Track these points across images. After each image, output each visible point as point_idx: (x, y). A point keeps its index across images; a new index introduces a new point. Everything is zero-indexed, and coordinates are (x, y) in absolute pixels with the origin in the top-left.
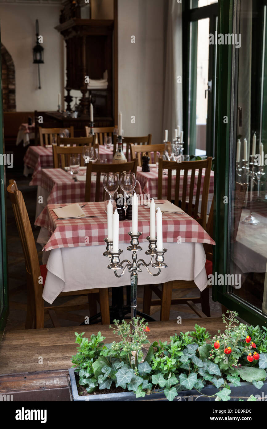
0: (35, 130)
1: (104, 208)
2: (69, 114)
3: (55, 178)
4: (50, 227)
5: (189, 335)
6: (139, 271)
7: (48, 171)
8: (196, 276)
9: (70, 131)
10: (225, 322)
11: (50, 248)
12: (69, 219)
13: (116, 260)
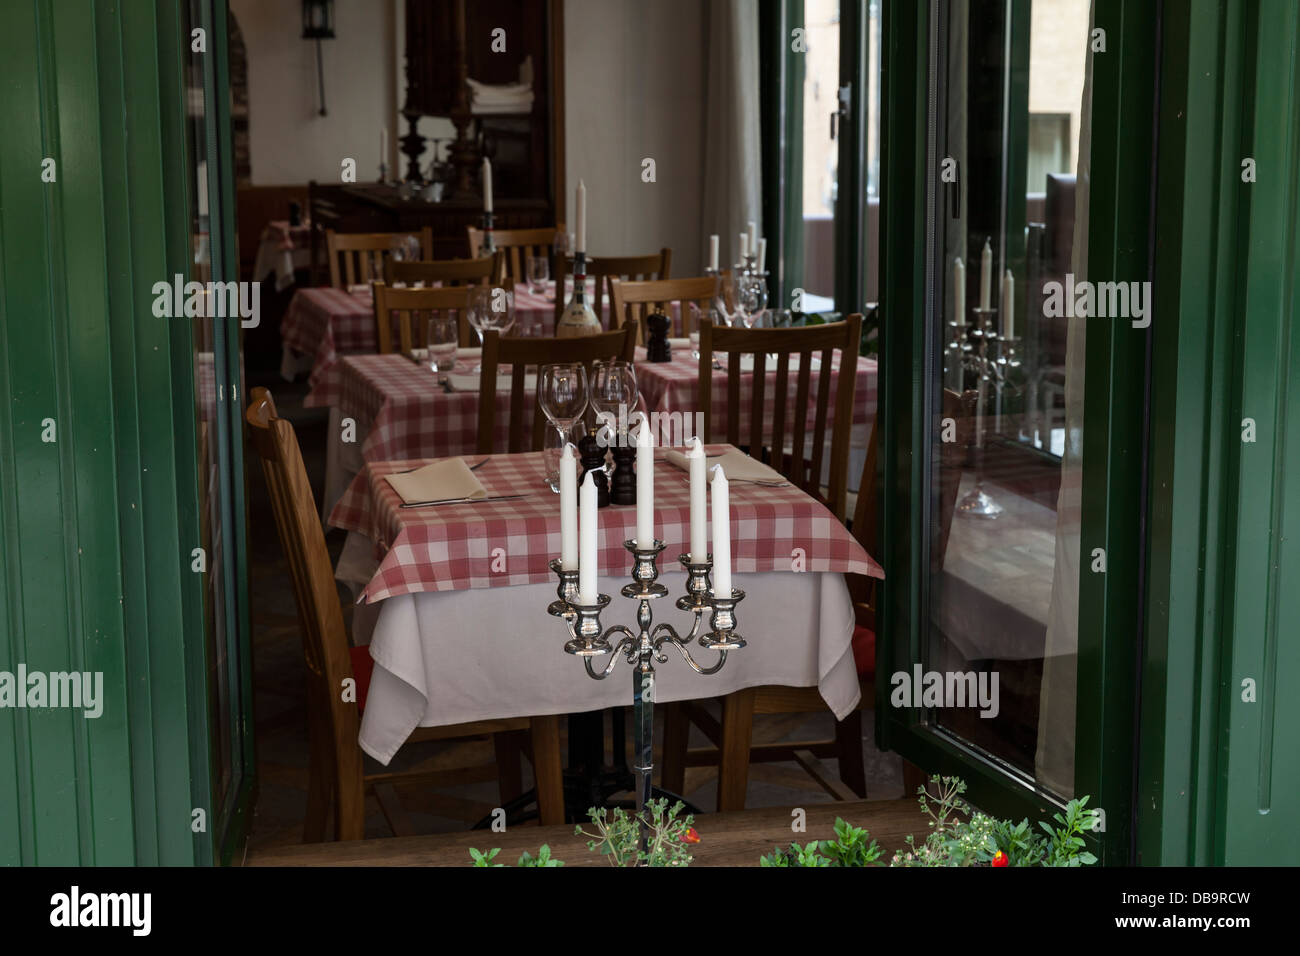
0: (313, 241)
1: (542, 472)
2: (417, 191)
3: (386, 382)
4: (376, 530)
5: (817, 851)
6: (659, 660)
7: (361, 363)
8: (824, 672)
9: (421, 240)
10: (926, 809)
11: (383, 594)
12: (440, 505)
13: (589, 626)
